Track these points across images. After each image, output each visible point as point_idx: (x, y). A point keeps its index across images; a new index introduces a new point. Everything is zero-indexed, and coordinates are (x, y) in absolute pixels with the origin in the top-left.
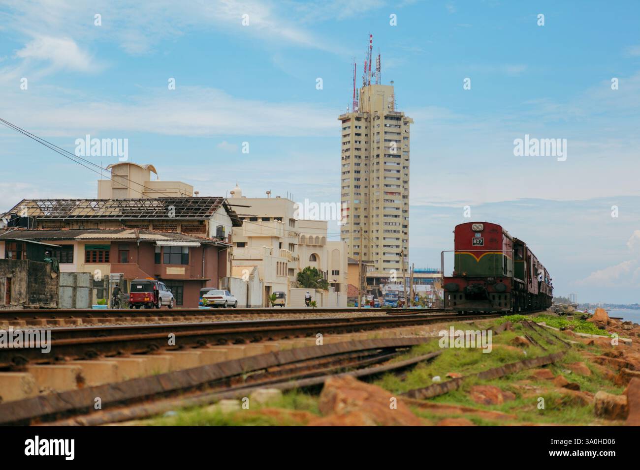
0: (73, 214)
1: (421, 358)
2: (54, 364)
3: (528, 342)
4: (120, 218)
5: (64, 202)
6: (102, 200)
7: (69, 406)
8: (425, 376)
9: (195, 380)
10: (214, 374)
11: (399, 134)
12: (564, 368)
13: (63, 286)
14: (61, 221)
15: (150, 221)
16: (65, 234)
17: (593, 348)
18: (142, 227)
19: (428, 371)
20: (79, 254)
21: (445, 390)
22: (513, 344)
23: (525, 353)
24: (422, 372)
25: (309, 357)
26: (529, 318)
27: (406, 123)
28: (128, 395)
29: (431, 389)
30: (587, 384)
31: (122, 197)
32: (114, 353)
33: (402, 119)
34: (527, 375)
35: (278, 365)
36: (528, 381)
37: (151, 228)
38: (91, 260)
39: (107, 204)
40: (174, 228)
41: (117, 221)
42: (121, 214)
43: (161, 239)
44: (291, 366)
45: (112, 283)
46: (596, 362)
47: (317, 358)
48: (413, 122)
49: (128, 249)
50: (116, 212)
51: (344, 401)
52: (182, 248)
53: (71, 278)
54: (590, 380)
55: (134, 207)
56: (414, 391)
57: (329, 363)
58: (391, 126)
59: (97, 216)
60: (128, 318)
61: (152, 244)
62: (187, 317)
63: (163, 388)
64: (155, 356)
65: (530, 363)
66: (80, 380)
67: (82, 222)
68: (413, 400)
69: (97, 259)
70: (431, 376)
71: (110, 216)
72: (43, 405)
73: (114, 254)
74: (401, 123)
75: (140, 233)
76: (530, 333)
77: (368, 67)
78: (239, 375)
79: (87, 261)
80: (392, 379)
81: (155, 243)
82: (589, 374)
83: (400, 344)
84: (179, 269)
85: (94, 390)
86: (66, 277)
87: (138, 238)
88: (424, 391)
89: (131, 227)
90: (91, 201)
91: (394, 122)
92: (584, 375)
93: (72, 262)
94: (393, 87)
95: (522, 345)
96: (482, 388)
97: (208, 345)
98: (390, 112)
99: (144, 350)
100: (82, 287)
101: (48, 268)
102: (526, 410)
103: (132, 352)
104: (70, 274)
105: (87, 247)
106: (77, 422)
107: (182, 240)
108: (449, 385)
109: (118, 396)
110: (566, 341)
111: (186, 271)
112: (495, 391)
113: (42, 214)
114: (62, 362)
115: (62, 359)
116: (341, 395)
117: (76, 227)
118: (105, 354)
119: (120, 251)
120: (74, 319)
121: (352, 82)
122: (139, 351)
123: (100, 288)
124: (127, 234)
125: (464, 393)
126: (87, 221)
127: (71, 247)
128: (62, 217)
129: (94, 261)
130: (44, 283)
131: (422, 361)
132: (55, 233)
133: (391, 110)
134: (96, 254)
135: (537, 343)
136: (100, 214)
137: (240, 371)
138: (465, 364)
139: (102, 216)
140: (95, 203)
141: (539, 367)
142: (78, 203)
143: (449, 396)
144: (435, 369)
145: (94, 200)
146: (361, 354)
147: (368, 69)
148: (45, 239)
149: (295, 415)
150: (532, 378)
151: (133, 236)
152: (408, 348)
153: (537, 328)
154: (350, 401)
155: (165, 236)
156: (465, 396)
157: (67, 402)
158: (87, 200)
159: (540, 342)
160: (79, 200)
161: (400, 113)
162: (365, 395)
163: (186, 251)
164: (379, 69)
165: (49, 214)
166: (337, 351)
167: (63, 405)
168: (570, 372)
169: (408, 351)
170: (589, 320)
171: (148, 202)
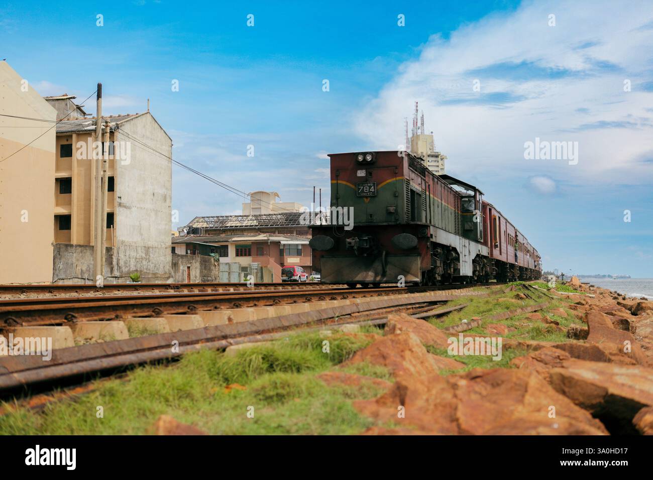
0: (227, 225)
1: (454, 308)
2: (214, 310)
3: (525, 297)
4: (257, 227)
5: (221, 218)
6: (245, 216)
7: (223, 334)
8: (457, 319)
9: (304, 320)
10: (316, 317)
11: (438, 166)
12: (549, 312)
13: (222, 272)
14: (220, 230)
15: (276, 228)
16: (223, 238)
17: (569, 300)
18: (271, 232)
19: (459, 316)
20: (232, 251)
21: (470, 327)
22: (516, 298)
23: (523, 303)
24: (455, 317)
25: (379, 307)
26: (527, 283)
27: (442, 159)
28: (261, 328)
29: (460, 326)
30: (564, 322)
31: (258, 213)
32: (252, 305)
33: (439, 156)
34: (525, 317)
35: (358, 312)
36: (526, 321)
37: (277, 232)
38: (240, 254)
39: (249, 218)
40: (291, 232)
41: (255, 229)
42: (257, 224)
43: (284, 240)
44: (367, 313)
45: (253, 269)
46: (571, 308)
47: (385, 308)
48: (446, 158)
49: (262, 247)
50: (255, 223)
51: (400, 329)
52: (297, 245)
53: (227, 266)
54: (566, 320)
55: (265, 219)
56: (449, 327)
57: (392, 311)
58: (432, 161)
59: (243, 226)
60: (262, 288)
61: (278, 243)
62: (300, 287)
63: (283, 324)
64: (278, 307)
65: (526, 309)
66: (230, 319)
67: (233, 230)
68: (447, 332)
69: (243, 254)
70: (460, 319)
71: (251, 226)
72: (207, 334)
73: (254, 250)
74: (439, 159)
75: (270, 236)
76: (527, 292)
77: (415, 123)
78: (333, 318)
79: (237, 255)
80: (434, 320)
81: (280, 243)
82: (566, 316)
83: (440, 300)
84: (295, 259)
85: (239, 324)
86: (224, 266)
87: (268, 240)
88: (455, 328)
89: (264, 232)
90: (238, 216)
91: (434, 159)
92: (563, 316)
93: (228, 256)
94: (432, 136)
95: (521, 298)
96: (494, 326)
97: (313, 300)
98: (431, 152)
99: (271, 303)
100: (234, 272)
101: (212, 260)
102: (523, 336)
103: (264, 304)
104: (226, 264)
105: (236, 246)
106: (228, 342)
107: (297, 240)
108: (472, 324)
109: (254, 329)
110: (551, 296)
111: (300, 260)
112: (503, 327)
113: (208, 226)
114: (219, 309)
115: (218, 308)
116: (399, 326)
117: (229, 233)
118: (246, 305)
119: (257, 248)
120: (228, 288)
121: (405, 133)
122: (268, 304)
123: (245, 272)
124: (262, 237)
125: (482, 329)
126: (236, 230)
127: (227, 247)
128: (221, 227)
129: (242, 255)
130: (210, 270)
131: (455, 310)
132: (217, 238)
133: (431, 151)
134: (243, 250)
135: (531, 298)
136: (244, 224)
137: (333, 316)
138: (483, 312)
139: (246, 226)
140: (241, 218)
141: (532, 312)
142: (230, 218)
143: (473, 331)
144: (463, 315)
145: (240, 216)
146: (414, 306)
147: (415, 125)
148: (210, 242)
149: (367, 336)
150: (527, 318)
151: (266, 238)
152: (445, 302)
153: (532, 289)
154: (404, 329)
155: (287, 238)
156: (483, 331)
157: (222, 332)
158: (236, 216)
159: (533, 297)
160: (231, 216)
161: (437, 153)
162: (415, 325)
163: (300, 247)
164: (423, 124)
165: (212, 226)
166: (398, 304)
167: (219, 334)
168: (553, 314)
169: (445, 304)
170: (567, 284)
171: (274, 216)
